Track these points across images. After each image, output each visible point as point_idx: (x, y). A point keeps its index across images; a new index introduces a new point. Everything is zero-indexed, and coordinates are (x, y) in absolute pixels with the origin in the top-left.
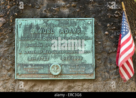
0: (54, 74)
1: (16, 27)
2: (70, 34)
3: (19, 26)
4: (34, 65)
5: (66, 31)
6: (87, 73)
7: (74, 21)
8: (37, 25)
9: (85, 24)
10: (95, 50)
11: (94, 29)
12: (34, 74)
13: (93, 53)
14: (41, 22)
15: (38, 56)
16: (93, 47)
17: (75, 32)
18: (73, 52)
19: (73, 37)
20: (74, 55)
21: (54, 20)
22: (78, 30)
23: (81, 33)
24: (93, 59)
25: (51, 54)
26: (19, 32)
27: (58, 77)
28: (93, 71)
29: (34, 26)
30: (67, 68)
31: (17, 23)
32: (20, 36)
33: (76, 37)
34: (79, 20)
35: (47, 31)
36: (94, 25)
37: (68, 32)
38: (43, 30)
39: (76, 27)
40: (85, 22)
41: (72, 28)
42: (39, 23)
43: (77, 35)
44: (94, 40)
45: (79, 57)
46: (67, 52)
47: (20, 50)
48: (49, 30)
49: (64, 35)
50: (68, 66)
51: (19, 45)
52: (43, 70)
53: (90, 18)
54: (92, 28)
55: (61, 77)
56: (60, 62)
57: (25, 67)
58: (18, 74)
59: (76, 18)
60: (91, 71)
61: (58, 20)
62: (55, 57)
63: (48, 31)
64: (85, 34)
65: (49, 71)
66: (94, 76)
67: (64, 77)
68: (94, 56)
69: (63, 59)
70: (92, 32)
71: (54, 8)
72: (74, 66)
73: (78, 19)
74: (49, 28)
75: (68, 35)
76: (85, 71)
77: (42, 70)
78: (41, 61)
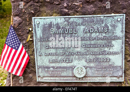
0: (78, 76)
1: (34, 26)
2: (96, 34)
3: (37, 26)
4: (56, 67)
5: (92, 30)
6: (116, 75)
7: (101, 19)
8: (58, 24)
9: (113, 22)
10: (125, 51)
11: (124, 27)
12: (56, 76)
13: (122, 55)
14: (62, 20)
15: (60, 58)
16: (122, 48)
17: (101, 31)
18: (99, 53)
19: (99, 36)
20: (101, 56)
21: (77, 18)
22: (106, 29)
23: (109, 33)
24: (123, 61)
25: (75, 56)
26: (37, 32)
27: (82, 80)
28: (122, 74)
29: (54, 25)
30: (93, 71)
31: (34, 22)
32: (38, 37)
33: (102, 37)
34: (107, 16)
35: (68, 31)
36: (124, 22)
37: (94, 31)
38: (64, 30)
39: (103, 25)
40: (114, 20)
41: (98, 27)
42: (59, 22)
43: (104, 35)
44: (124, 40)
45: (106, 59)
46: (92, 53)
47: (40, 52)
48: (72, 29)
49: (88, 34)
50: (93, 68)
51: (38, 46)
52: (67, 73)
53: (120, 15)
54: (122, 26)
55: (86, 80)
56: (85, 64)
57: (46, 70)
58: (39, 76)
59: (103, 15)
60: (120, 74)
61: (81, 17)
62: (79, 59)
63: (70, 30)
64: (114, 33)
65: (73, 73)
66: (123, 79)
67: (89, 80)
68: (124, 57)
69: (87, 61)
70: (122, 30)
71: (76, 4)
72: (100, 69)
73: (105, 15)
74: (72, 27)
75: (94, 35)
76: (113, 73)
77: (65, 72)
78: (63, 63)
